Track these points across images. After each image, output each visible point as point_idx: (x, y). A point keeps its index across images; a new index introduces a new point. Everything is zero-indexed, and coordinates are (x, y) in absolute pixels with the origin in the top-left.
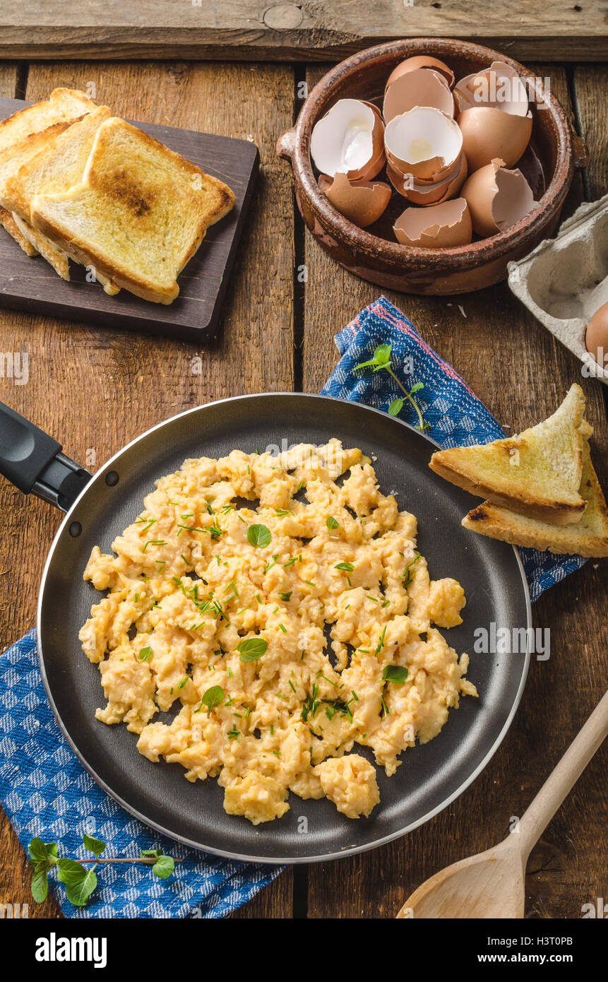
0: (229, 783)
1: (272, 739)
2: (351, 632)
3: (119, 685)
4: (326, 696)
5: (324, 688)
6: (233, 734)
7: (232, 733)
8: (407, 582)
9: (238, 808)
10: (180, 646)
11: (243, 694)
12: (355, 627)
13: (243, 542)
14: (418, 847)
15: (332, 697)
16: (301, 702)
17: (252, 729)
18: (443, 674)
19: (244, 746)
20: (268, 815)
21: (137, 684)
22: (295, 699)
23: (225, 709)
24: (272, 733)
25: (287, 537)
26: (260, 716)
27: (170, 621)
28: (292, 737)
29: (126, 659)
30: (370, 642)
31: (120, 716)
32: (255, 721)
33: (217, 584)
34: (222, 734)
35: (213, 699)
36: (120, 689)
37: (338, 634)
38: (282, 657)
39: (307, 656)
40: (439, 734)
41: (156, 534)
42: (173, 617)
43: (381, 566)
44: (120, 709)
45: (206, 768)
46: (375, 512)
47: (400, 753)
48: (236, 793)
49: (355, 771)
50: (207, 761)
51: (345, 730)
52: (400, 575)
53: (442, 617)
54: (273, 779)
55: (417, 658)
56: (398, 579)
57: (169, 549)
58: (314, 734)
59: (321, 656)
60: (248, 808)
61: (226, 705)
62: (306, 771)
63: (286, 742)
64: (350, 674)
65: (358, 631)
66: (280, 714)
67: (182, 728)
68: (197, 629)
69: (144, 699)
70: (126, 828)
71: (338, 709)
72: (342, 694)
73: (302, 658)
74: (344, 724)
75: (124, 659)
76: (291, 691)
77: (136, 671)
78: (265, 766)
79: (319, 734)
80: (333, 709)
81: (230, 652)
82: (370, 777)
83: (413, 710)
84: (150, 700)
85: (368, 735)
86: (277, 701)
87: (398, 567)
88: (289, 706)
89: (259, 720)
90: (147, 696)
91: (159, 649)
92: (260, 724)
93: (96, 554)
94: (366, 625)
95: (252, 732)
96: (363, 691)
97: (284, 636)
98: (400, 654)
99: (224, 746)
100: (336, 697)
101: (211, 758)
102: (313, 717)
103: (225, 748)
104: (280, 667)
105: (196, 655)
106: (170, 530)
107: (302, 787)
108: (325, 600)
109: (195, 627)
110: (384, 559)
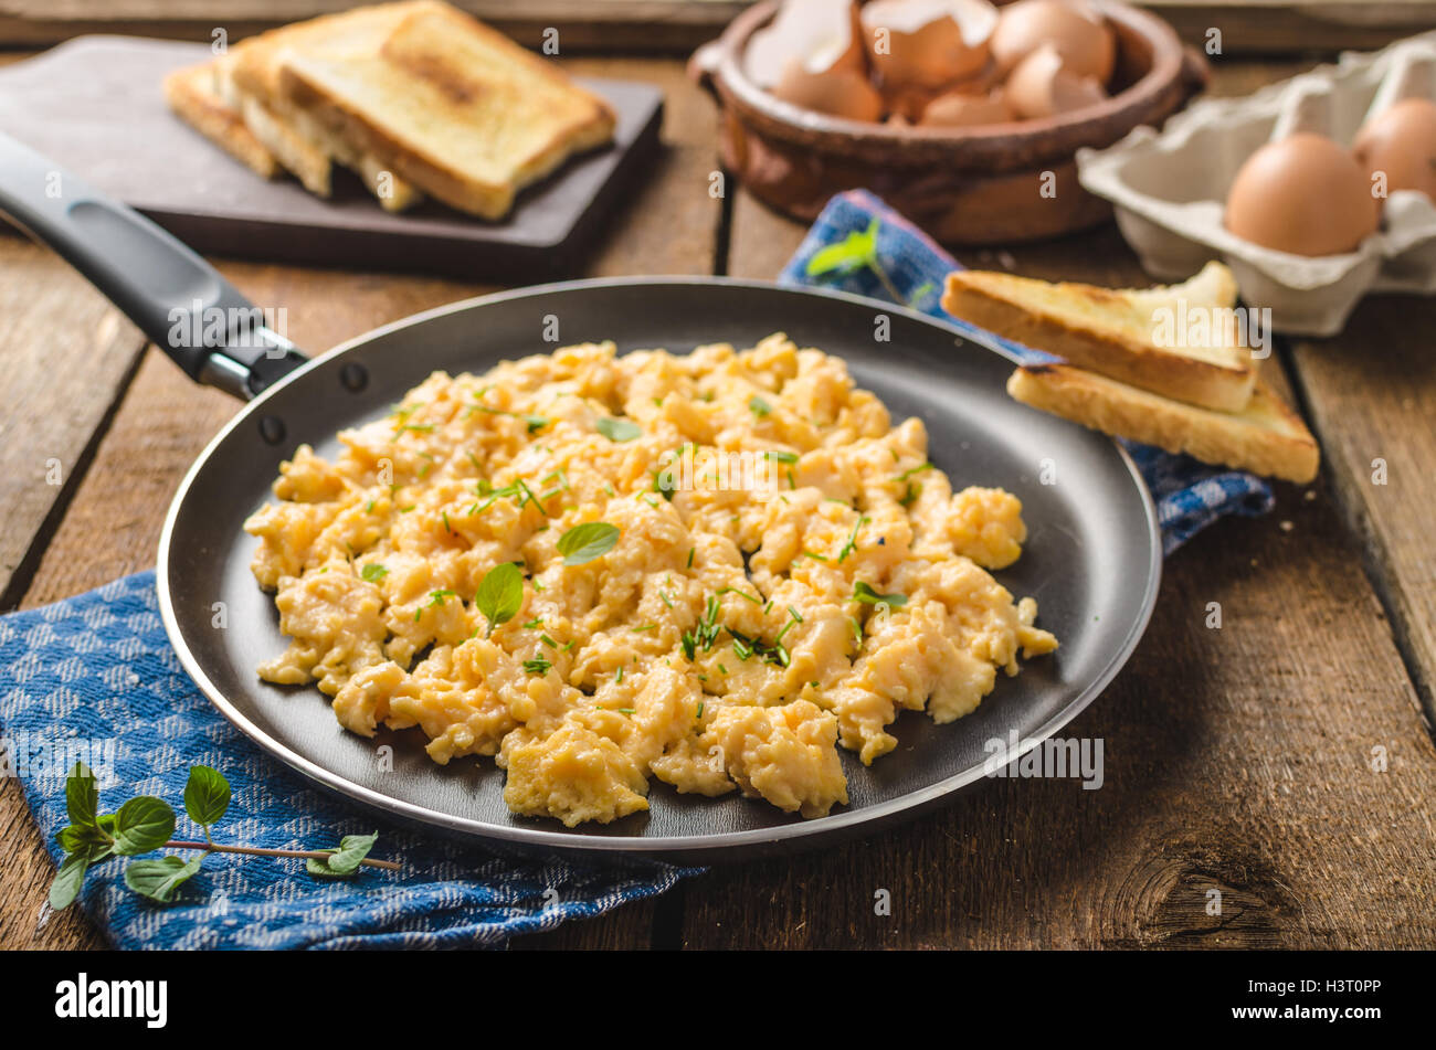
0: (515, 747)
1: (620, 688)
2: (792, 541)
3: (311, 607)
4: (735, 625)
5: (732, 606)
6: (537, 668)
7: (532, 665)
8: (908, 500)
9: (535, 792)
10: (444, 562)
11: (562, 621)
12: (800, 533)
13: (588, 431)
14: (934, 888)
15: (748, 627)
16: (683, 633)
17: (578, 673)
18: (980, 598)
19: (557, 693)
20: (599, 801)
21: (348, 610)
22: (669, 628)
23: (525, 634)
24: (620, 681)
25: (672, 428)
26: (596, 654)
27: (431, 515)
28: (662, 680)
29: (333, 570)
30: (830, 550)
31: (308, 666)
32: (583, 660)
33: (530, 476)
34: (512, 665)
35: (499, 597)
36: (313, 611)
37: (768, 553)
38: (650, 556)
39: (699, 566)
40: (977, 709)
41: (422, 419)
42: (437, 508)
43: (855, 472)
44: (308, 649)
45: (473, 727)
46: (844, 414)
47: (891, 718)
48: (532, 758)
49: (792, 723)
50: (477, 715)
51: (774, 681)
52: (892, 481)
53: (978, 538)
54: (614, 744)
55: (924, 574)
56: (889, 490)
57: (444, 440)
58: (708, 693)
59: (728, 567)
60: (555, 786)
61: (526, 626)
62: (688, 738)
63: (647, 688)
64: (786, 592)
65: (804, 538)
66: (638, 654)
67: (431, 675)
68: (480, 511)
69: (360, 637)
70: (286, 826)
71: (760, 653)
72: (771, 627)
73: (690, 564)
74: (773, 673)
75: (330, 571)
76: (662, 612)
77: (350, 590)
78: (599, 724)
79: (718, 688)
80: (751, 649)
81: (545, 564)
82: (823, 731)
83: (916, 632)
84: (374, 644)
85: (822, 685)
86: (633, 638)
87: (887, 469)
88: (658, 643)
89: (594, 659)
90: (366, 635)
91: (400, 566)
92: (594, 669)
93: (304, 451)
94: (823, 531)
95: (579, 682)
96: (812, 609)
97: (653, 513)
98: (892, 575)
99: (514, 681)
100: (758, 631)
101: (486, 712)
102: (706, 654)
103: (517, 685)
104: (644, 577)
105: (475, 564)
106: (449, 418)
107: (678, 766)
108: (742, 509)
109: (478, 508)
110: (861, 468)
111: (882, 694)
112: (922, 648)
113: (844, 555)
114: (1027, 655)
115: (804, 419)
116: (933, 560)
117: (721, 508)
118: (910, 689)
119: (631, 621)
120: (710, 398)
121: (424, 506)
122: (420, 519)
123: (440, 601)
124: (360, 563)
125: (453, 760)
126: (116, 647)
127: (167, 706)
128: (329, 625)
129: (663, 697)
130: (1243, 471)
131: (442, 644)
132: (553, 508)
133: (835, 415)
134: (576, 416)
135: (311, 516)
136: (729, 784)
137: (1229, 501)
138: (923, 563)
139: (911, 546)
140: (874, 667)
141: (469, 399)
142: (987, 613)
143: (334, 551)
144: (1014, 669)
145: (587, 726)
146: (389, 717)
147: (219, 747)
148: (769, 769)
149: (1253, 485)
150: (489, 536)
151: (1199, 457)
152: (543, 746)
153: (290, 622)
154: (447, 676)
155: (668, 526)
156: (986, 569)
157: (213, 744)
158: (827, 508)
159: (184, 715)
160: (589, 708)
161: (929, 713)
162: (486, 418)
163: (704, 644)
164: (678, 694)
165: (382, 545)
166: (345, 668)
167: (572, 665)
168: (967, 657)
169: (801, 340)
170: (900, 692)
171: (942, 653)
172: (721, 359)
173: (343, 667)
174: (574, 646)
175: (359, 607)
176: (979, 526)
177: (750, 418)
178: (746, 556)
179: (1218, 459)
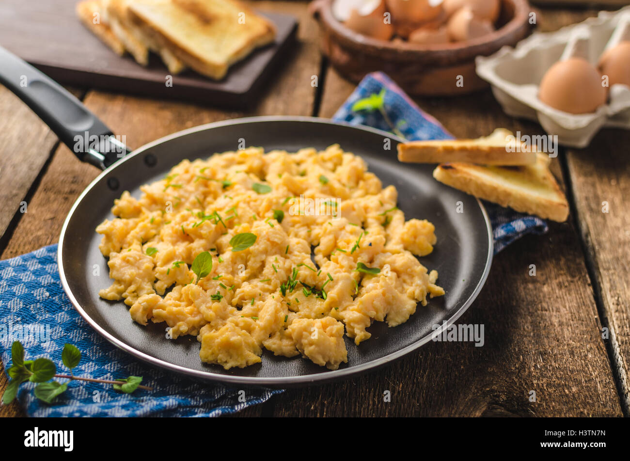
0: (205, 333)
1: (252, 307)
2: (332, 243)
3: (123, 267)
4: (304, 280)
5: (304, 272)
6: (217, 298)
7: (215, 297)
8: (385, 223)
9: (213, 354)
10: (181, 248)
11: (230, 276)
12: (336, 239)
13: (248, 189)
15: (310, 281)
16: (282, 284)
17: (235, 300)
18: (412, 271)
19: (225, 309)
21: (139, 268)
22: (275, 281)
23: (213, 282)
24: (253, 304)
25: (285, 188)
26: (243, 292)
27: (177, 227)
28: (270, 305)
29: (134, 250)
30: (348, 248)
31: (120, 293)
32: (238, 294)
33: (220, 210)
34: (206, 296)
35: (202, 266)
36: (123, 269)
37: (321, 247)
38: (269, 248)
39: (291, 253)
40: (408, 320)
41: (178, 181)
42: (179, 224)
43: (363, 211)
44: (121, 286)
45: (188, 323)
46: (361, 183)
47: (369, 325)
48: (212, 339)
49: (324, 327)
50: (190, 318)
51: (319, 306)
52: (379, 215)
53: (414, 243)
54: (248, 333)
55: (389, 260)
56: (377, 219)
57: (186, 191)
58: (291, 310)
59: (303, 254)
60: (221, 352)
61: (214, 279)
62: (280, 331)
63: (263, 309)
64: (328, 266)
65: (338, 241)
66: (261, 292)
67: (172, 299)
68: (197, 226)
69: (143, 281)
70: (106, 366)
71: (314, 293)
72: (320, 282)
73: (286, 253)
74: (319, 303)
75: (132, 250)
76: (273, 274)
77: (140, 259)
78: (242, 324)
79: (295, 309)
80: (310, 291)
81: (225, 250)
82: (338, 331)
83: (382, 287)
84: (149, 283)
85: (340, 309)
86: (260, 284)
87: (377, 209)
88: (271, 287)
89: (242, 294)
90: (146, 280)
91: (163, 248)
92: (243, 298)
93: (126, 195)
94: (345, 238)
95: (235, 304)
96: (338, 275)
97: (271, 230)
98: (374, 260)
99: (206, 304)
100: (314, 283)
101: (194, 317)
102: (291, 293)
103: (207, 305)
104: (266, 258)
105: (194, 249)
106: (189, 181)
107: (274, 344)
108: (312, 227)
109: (196, 225)
110: (366, 209)
111: (365, 314)
112: (384, 294)
113: (354, 249)
114: (432, 296)
115: (344, 185)
116: (393, 253)
117: (303, 226)
118: (377, 312)
119: (260, 277)
120: (303, 174)
121: (175, 221)
122: (173, 228)
123: (177, 265)
124: (146, 246)
125: (179, 337)
126: (40, 279)
127: (60, 308)
128: (130, 275)
129: (270, 313)
130: (535, 216)
131: (178, 285)
132: (231, 224)
133: (357, 183)
134: (244, 182)
135: (127, 224)
136: (296, 352)
137: (527, 228)
138: (389, 254)
139: (385, 245)
140: (362, 303)
141: (198, 173)
142: (414, 278)
143: (135, 241)
144: (425, 303)
145: (237, 325)
146: (153, 317)
147: (81, 328)
148: (312, 348)
149: (538, 222)
150: (201, 237)
151: (516, 209)
152: (217, 333)
153: (114, 273)
154: (179, 300)
155: (278, 236)
156: (417, 256)
157: (78, 326)
158: (349, 228)
159: (67, 312)
160: (238, 317)
161: (386, 322)
162: (205, 182)
163: (290, 289)
164: (277, 311)
165: (157, 238)
166: (136, 294)
167: (233, 297)
168: (404, 297)
169: (345, 148)
170: (373, 314)
171: (393, 296)
172: (310, 155)
173: (135, 294)
174: (234, 287)
175: (144, 267)
176: (415, 237)
177: (319, 185)
178: (313, 248)
179: (524, 210)
